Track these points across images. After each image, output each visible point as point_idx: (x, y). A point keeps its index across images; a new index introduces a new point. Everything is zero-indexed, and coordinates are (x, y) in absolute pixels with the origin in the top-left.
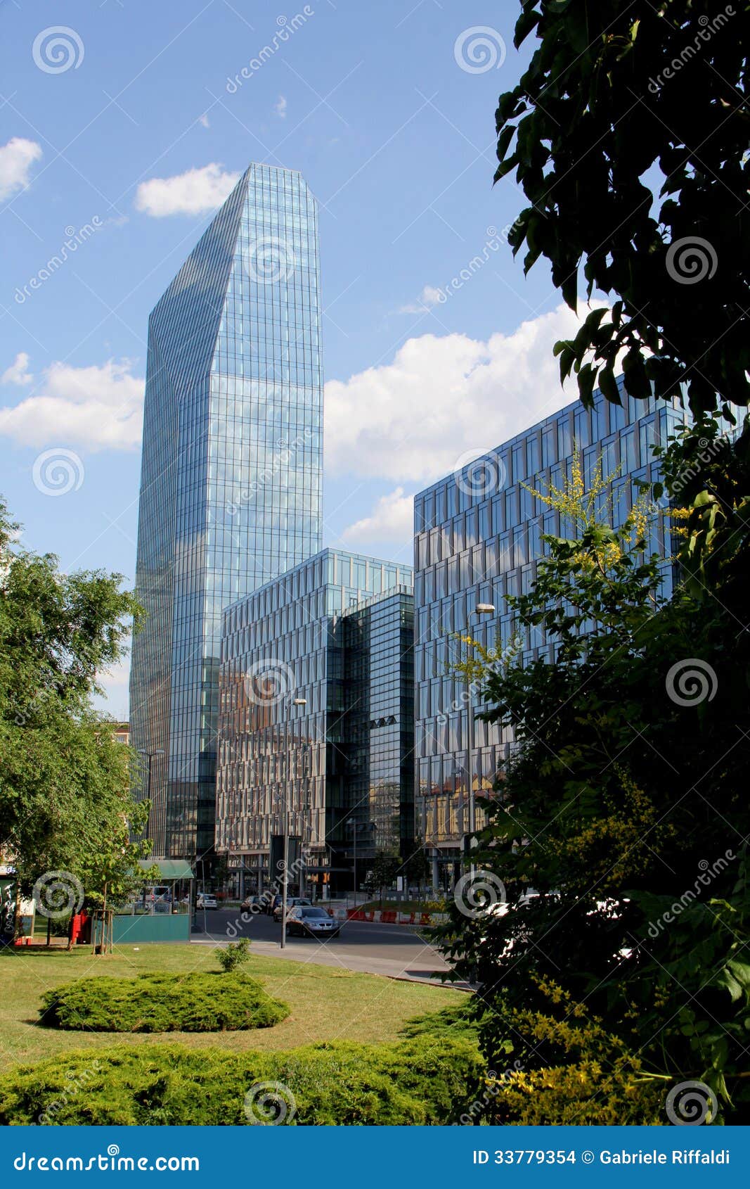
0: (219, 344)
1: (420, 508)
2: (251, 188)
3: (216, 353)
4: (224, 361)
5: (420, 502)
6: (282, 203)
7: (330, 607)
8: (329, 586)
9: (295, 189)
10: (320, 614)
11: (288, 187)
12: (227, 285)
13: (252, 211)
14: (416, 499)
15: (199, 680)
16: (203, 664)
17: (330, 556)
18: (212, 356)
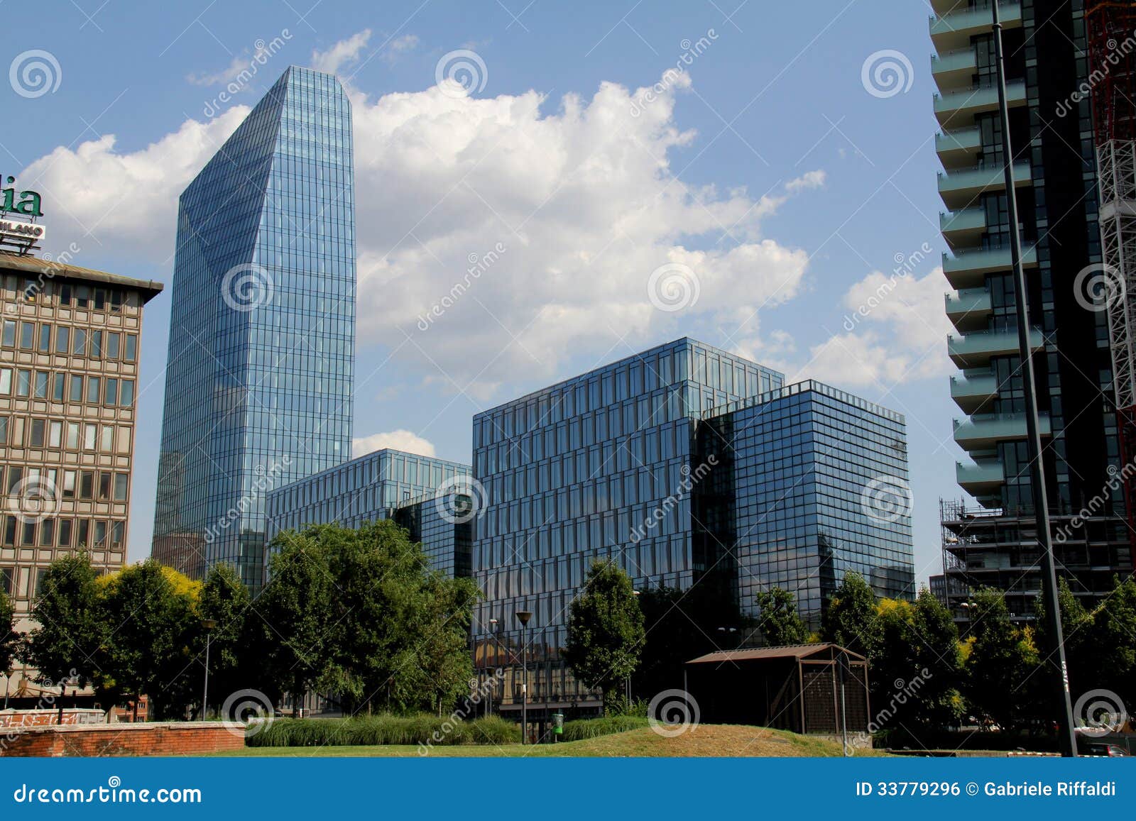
0: (260, 237)
1: (478, 427)
2: (290, 89)
3: (257, 246)
4: (264, 253)
5: (479, 421)
6: (318, 104)
7: (388, 499)
8: (388, 482)
9: (331, 90)
10: (378, 506)
11: (324, 89)
12: (267, 182)
13: (291, 111)
14: (475, 418)
15: (236, 554)
16: (240, 540)
17: (389, 455)
18: (253, 248)
